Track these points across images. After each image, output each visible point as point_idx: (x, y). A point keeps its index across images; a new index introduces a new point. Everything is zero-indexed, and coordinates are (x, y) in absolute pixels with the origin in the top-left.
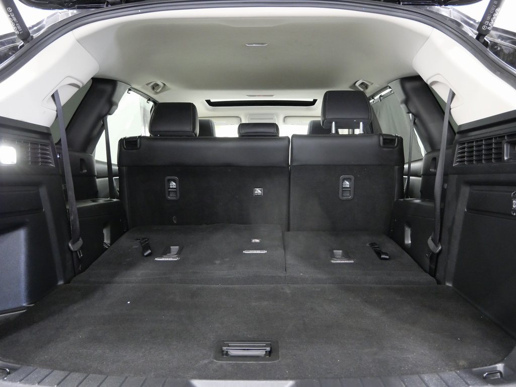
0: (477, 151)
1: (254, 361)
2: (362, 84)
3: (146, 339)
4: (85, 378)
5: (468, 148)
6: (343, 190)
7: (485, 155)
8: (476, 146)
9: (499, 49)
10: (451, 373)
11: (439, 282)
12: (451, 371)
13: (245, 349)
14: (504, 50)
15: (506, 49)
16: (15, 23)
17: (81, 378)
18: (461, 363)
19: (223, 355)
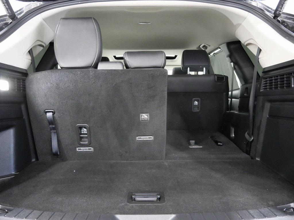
0: (275, 82)
1: (151, 204)
2: (204, 46)
3: (87, 192)
4: (53, 215)
5: (269, 81)
6: (194, 107)
7: (280, 84)
8: (274, 80)
9: (286, 24)
10: (265, 209)
11: (252, 158)
12: (265, 207)
13: (145, 197)
14: (289, 25)
15: (290, 24)
16: (7, 9)
17: (50, 215)
18: (270, 203)
19: (132, 200)
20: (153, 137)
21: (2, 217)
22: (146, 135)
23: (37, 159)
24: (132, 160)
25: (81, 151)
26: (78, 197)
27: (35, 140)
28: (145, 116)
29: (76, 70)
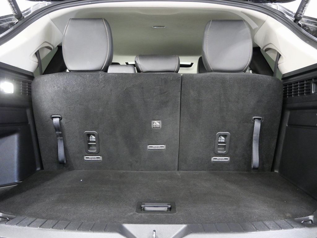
0: (294, 89)
1: (161, 214)
3: (93, 201)
4: (57, 223)
5: (289, 87)
7: (300, 88)
8: (294, 86)
9: (307, 29)
10: (281, 220)
12: (282, 219)
13: (155, 207)
14: (311, 29)
15: (312, 28)
16: (14, 8)
17: (54, 223)
18: (287, 215)
19: (141, 210)
20: (165, 145)
21: (3, 225)
22: (158, 144)
23: (42, 168)
24: (142, 170)
25: (89, 159)
26: (84, 206)
27: (40, 148)
28: (157, 124)
29: (85, 73)
